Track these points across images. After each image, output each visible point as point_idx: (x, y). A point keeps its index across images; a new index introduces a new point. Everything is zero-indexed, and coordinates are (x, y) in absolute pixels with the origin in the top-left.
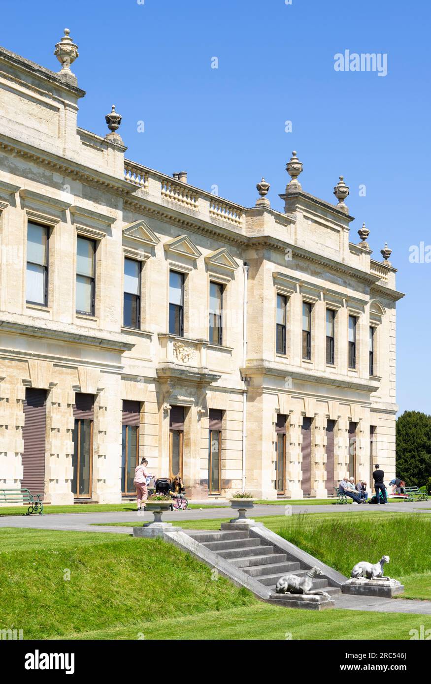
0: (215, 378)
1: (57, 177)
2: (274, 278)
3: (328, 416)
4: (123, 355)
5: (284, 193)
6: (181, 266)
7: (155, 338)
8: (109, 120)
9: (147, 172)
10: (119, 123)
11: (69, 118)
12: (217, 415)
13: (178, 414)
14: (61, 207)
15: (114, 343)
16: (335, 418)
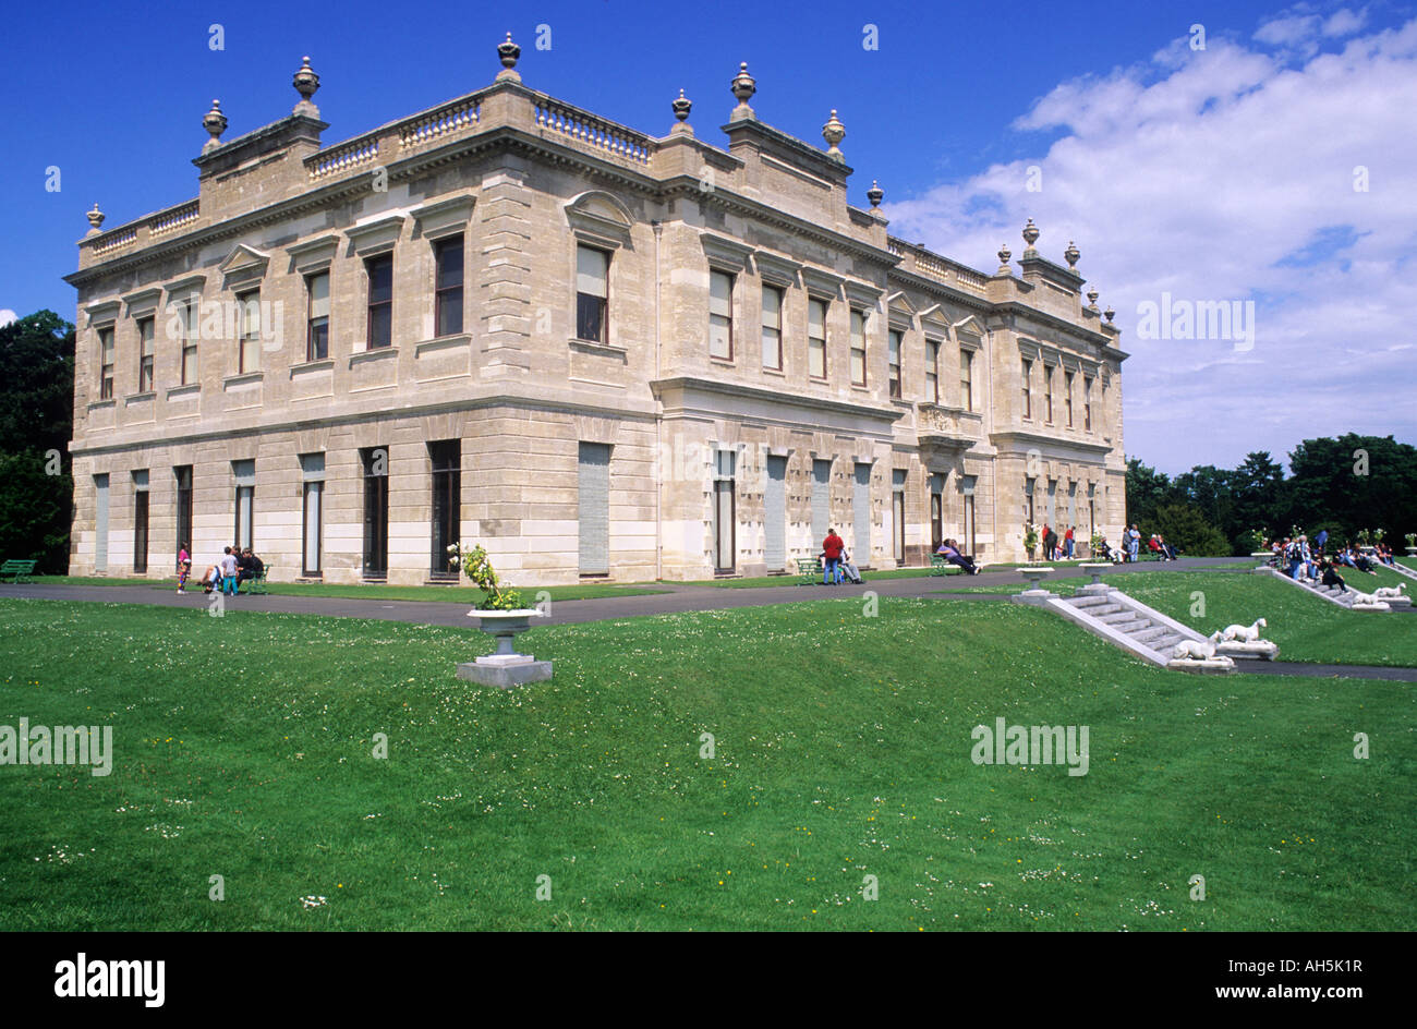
0: (971, 444)
1: (832, 254)
2: (1019, 343)
3: (1069, 478)
4: (893, 425)
5: (1022, 259)
6: (936, 334)
7: (915, 407)
8: (871, 196)
9: (903, 245)
10: (881, 197)
11: (837, 195)
12: (971, 480)
13: (940, 477)
14: (836, 282)
15: (887, 413)
16: (1076, 480)
